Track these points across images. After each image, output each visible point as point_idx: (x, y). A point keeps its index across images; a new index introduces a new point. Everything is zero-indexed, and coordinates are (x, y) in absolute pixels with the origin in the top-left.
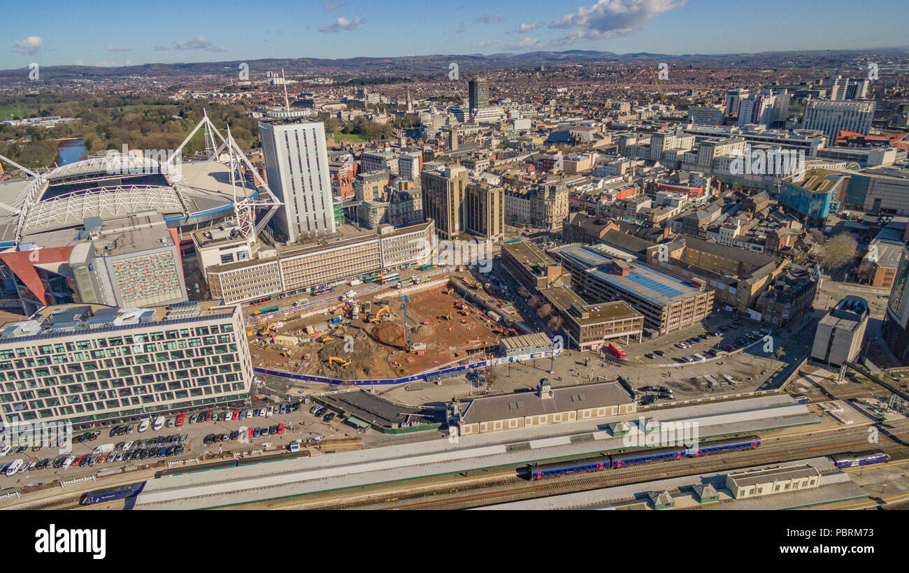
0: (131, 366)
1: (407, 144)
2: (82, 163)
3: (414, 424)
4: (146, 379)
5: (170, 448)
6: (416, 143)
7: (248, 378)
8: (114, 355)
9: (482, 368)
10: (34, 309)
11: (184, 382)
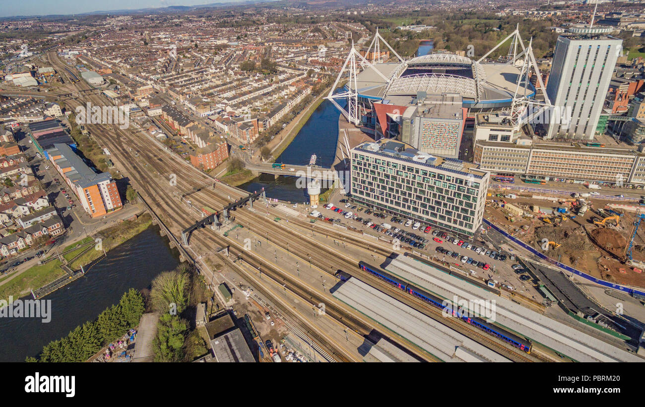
0: (413, 187)
3: (601, 323)
4: (419, 198)
5: (416, 243)
7: (477, 223)
8: (407, 177)
10: (379, 137)
11: (438, 208)
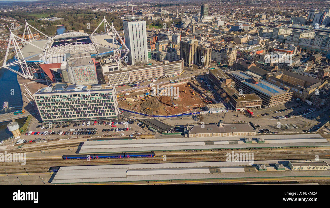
0: (80, 104)
1: (176, 30)
2: (64, 34)
3: (173, 132)
4: (85, 109)
5: (92, 132)
6: (179, 30)
7: (117, 111)
8: (74, 100)
9: (198, 114)
10: (50, 83)
11: (96, 111)
